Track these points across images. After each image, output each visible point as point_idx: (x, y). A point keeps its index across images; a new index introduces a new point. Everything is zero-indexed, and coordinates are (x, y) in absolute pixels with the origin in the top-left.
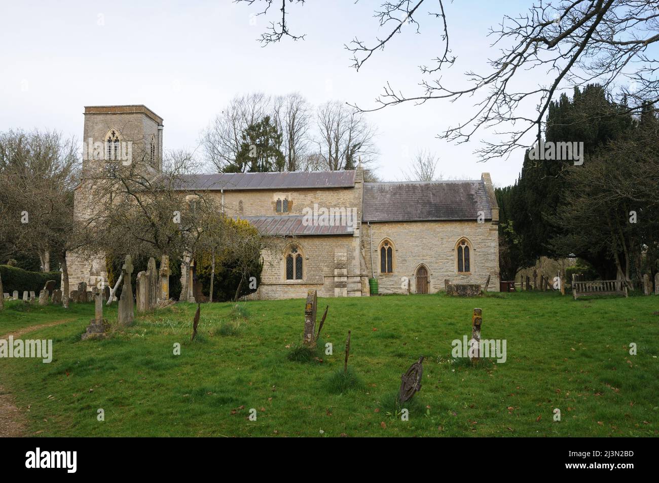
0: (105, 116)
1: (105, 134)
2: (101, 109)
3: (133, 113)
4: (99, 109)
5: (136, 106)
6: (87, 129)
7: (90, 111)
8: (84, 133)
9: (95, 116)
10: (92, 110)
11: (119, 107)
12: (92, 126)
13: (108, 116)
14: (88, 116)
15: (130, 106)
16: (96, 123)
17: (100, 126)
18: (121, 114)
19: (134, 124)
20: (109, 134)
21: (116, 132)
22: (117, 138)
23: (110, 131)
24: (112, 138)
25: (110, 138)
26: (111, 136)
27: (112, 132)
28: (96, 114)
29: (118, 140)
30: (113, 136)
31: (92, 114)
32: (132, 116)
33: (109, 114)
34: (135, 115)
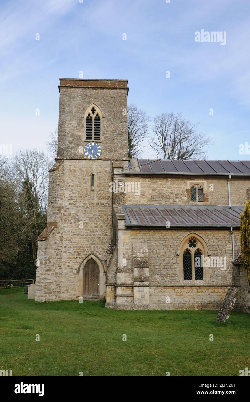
0: (84, 90)
1: (84, 110)
2: (79, 82)
3: (116, 88)
4: (76, 82)
5: (120, 81)
6: (63, 103)
7: (66, 84)
8: (60, 108)
9: (72, 90)
10: (68, 83)
11: (100, 81)
12: (69, 101)
13: (88, 91)
14: (64, 89)
15: (112, 81)
16: (74, 98)
17: (78, 101)
18: (103, 88)
19: (117, 101)
20: (89, 111)
21: (96, 108)
22: (97, 115)
23: (90, 107)
24: (92, 115)
25: (89, 115)
26: (91, 112)
27: (92, 108)
28: (74, 87)
29: (99, 118)
30: (93, 113)
31: (69, 88)
32: (114, 91)
33: (88, 88)
34: (118, 90)
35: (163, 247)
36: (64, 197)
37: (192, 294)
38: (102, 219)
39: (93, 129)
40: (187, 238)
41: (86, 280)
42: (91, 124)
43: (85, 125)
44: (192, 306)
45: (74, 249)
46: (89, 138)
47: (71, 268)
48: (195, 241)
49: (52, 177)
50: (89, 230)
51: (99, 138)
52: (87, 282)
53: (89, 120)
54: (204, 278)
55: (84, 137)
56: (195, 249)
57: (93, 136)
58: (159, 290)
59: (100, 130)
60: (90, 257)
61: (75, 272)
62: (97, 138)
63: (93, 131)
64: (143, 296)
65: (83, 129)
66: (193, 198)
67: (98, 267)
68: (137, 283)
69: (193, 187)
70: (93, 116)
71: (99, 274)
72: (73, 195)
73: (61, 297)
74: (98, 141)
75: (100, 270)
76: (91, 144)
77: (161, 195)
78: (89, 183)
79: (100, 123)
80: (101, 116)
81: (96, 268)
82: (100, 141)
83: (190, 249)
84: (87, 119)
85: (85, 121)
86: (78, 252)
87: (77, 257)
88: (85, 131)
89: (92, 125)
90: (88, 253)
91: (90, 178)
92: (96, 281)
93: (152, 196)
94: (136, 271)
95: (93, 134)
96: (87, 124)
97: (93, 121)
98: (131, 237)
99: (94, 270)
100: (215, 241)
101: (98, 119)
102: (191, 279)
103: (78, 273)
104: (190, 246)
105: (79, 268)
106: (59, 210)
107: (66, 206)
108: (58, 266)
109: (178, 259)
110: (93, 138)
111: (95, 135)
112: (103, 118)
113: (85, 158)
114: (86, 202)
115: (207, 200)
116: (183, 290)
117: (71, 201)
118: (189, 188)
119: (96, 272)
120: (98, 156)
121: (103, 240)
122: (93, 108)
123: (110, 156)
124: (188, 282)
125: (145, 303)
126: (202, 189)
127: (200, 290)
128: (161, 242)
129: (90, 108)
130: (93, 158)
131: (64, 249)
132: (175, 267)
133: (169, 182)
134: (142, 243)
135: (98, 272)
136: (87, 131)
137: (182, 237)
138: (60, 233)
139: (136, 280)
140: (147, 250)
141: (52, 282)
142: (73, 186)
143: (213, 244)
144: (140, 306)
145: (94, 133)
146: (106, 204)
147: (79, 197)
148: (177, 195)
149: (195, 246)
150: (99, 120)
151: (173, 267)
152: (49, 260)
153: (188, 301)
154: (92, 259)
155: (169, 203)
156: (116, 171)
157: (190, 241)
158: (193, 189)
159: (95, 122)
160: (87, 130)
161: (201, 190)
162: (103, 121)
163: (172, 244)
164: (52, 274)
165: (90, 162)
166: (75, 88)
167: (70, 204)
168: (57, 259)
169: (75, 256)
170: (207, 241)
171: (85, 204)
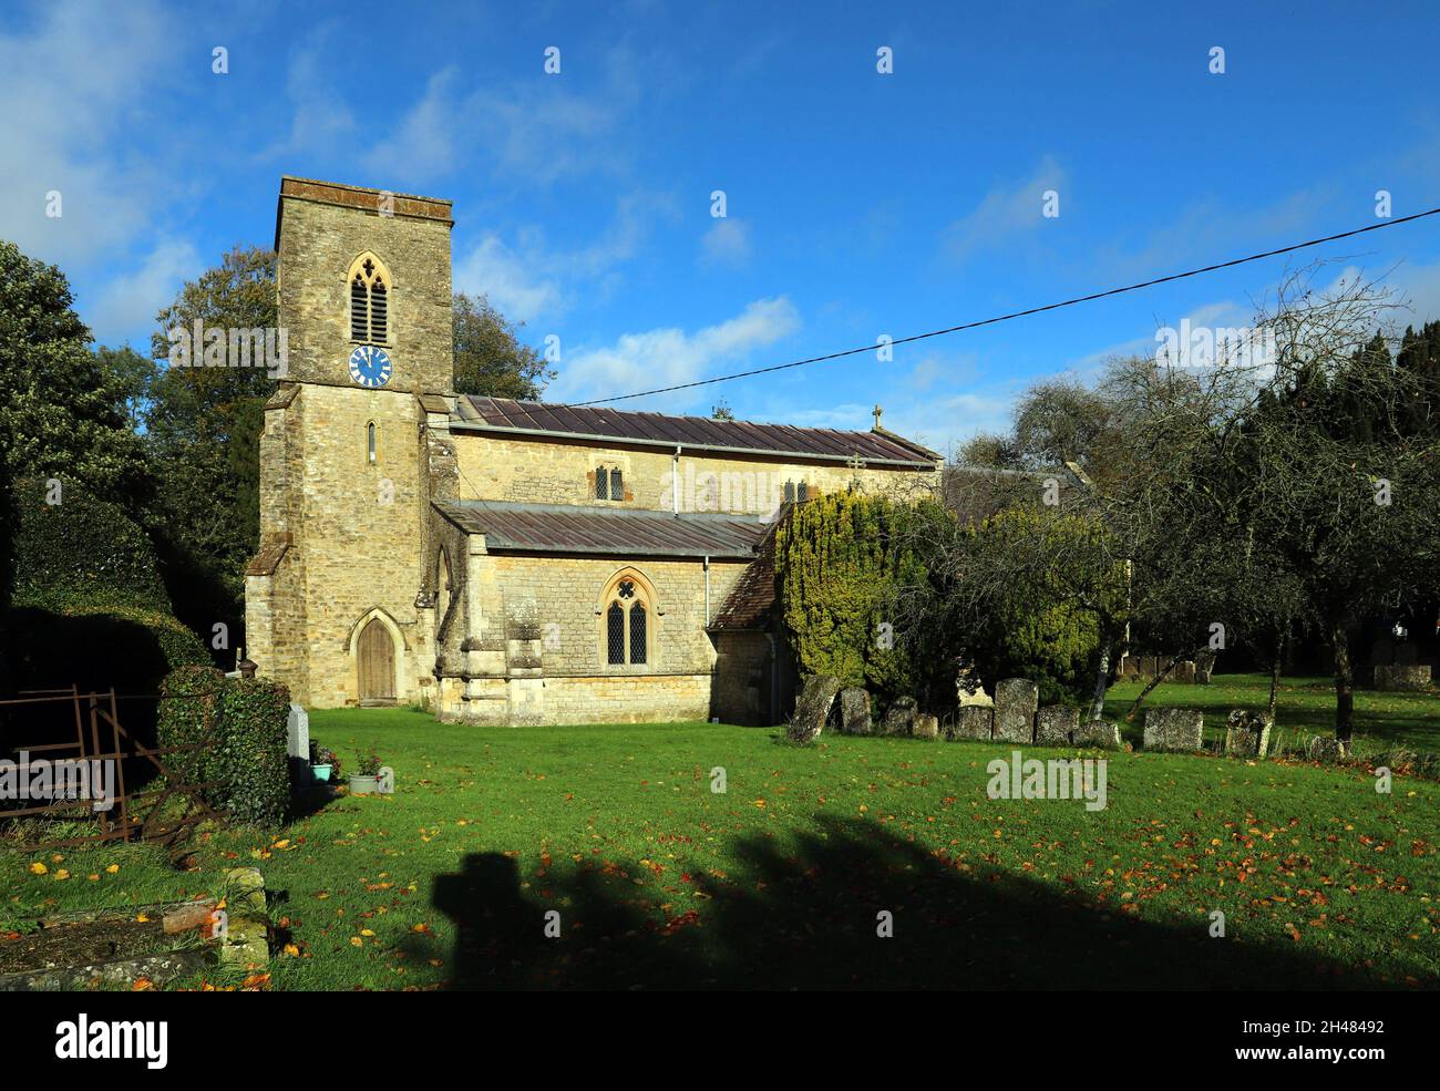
0: (344, 213)
1: (347, 263)
2: (332, 191)
3: (424, 219)
4: (325, 191)
6: (293, 241)
7: (299, 192)
9: (316, 208)
10: (304, 191)
12: (308, 236)
13: (356, 217)
16: (320, 230)
17: (331, 239)
19: (427, 250)
20: (357, 267)
21: (375, 261)
22: (379, 279)
23: (360, 258)
24: (365, 277)
25: (359, 277)
26: (363, 272)
27: (365, 261)
28: (320, 203)
29: (383, 287)
30: (369, 274)
31: (307, 203)
32: (419, 226)
33: (357, 209)
34: (428, 225)
35: (567, 595)
36: (306, 474)
37: (626, 693)
38: (396, 529)
39: (369, 312)
40: (616, 578)
41: (364, 666)
42: (365, 300)
43: (349, 303)
44: (626, 716)
45: (333, 598)
46: (359, 335)
47: (330, 639)
48: (631, 585)
49: (274, 423)
50: (367, 553)
51: (385, 336)
52: (368, 671)
53: (358, 290)
54: (648, 661)
55: (347, 333)
56: (632, 600)
57: (369, 331)
58: (560, 685)
59: (385, 318)
60: (372, 615)
61: (341, 647)
62: (380, 335)
63: (369, 319)
64: (530, 699)
65: (345, 310)
66: (601, 494)
67: (390, 637)
68: (517, 671)
69: (602, 467)
70: (369, 282)
71: (394, 652)
72: (327, 470)
73: (309, 704)
74: (383, 344)
75: (396, 644)
76: (366, 351)
77: (532, 481)
78: (364, 446)
79: (385, 299)
80: (387, 282)
81: (386, 638)
82: (386, 345)
83: (622, 600)
84: (353, 288)
85: (347, 293)
86: (344, 603)
87: (342, 615)
88: (350, 316)
89: (365, 303)
90: (367, 607)
91: (365, 432)
92: (388, 667)
93: (515, 483)
94: (515, 646)
95: (369, 325)
96: (353, 301)
97: (369, 292)
98: (500, 573)
99: (383, 644)
100: (673, 585)
101: (379, 289)
102: (622, 662)
103: (347, 649)
104: (622, 595)
105: (349, 640)
106: (295, 506)
107: (311, 496)
108: (299, 633)
109: (598, 620)
110: (369, 336)
111: (373, 328)
112: (394, 288)
113: (352, 381)
114: (358, 490)
115: (630, 497)
116: (607, 685)
117: (323, 486)
118: (593, 468)
119: (387, 649)
120: (382, 379)
121: (400, 577)
122: (369, 262)
123: (409, 383)
124: (618, 668)
125: (535, 712)
126: (620, 473)
127: (640, 684)
128: (562, 584)
129: (362, 260)
130: (370, 384)
131: (311, 597)
132: (593, 637)
133: (552, 452)
134: (522, 585)
135: (392, 649)
136: (356, 317)
137: (606, 575)
138: (299, 559)
139: (515, 664)
140: (534, 601)
141: (289, 670)
142: (325, 450)
143: (668, 591)
144: (524, 719)
145: (373, 322)
146: (406, 497)
147: (341, 477)
148: (569, 483)
149: (631, 594)
150: (385, 292)
151: (586, 638)
152: (280, 620)
153: (618, 705)
154: (376, 618)
155: (551, 501)
156: (433, 420)
157: (621, 585)
158: (601, 473)
159: (373, 297)
160: (353, 314)
161: (617, 474)
162: (395, 296)
163: (587, 590)
164: (288, 651)
165: (365, 393)
166: (322, 206)
167: (319, 491)
168: (296, 619)
169: (338, 612)
170: (657, 585)
171: (355, 493)
